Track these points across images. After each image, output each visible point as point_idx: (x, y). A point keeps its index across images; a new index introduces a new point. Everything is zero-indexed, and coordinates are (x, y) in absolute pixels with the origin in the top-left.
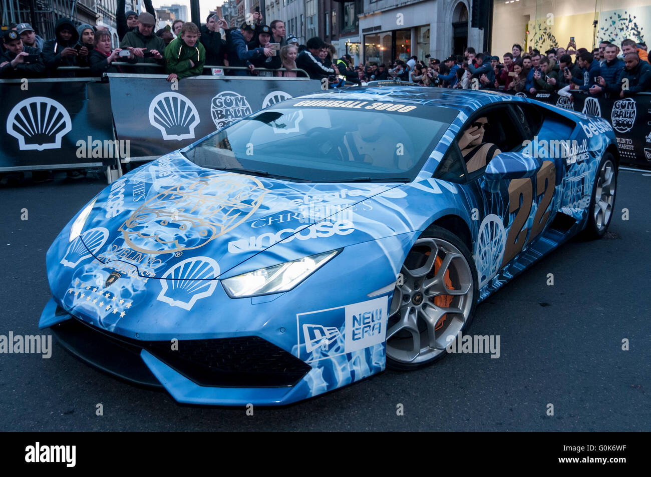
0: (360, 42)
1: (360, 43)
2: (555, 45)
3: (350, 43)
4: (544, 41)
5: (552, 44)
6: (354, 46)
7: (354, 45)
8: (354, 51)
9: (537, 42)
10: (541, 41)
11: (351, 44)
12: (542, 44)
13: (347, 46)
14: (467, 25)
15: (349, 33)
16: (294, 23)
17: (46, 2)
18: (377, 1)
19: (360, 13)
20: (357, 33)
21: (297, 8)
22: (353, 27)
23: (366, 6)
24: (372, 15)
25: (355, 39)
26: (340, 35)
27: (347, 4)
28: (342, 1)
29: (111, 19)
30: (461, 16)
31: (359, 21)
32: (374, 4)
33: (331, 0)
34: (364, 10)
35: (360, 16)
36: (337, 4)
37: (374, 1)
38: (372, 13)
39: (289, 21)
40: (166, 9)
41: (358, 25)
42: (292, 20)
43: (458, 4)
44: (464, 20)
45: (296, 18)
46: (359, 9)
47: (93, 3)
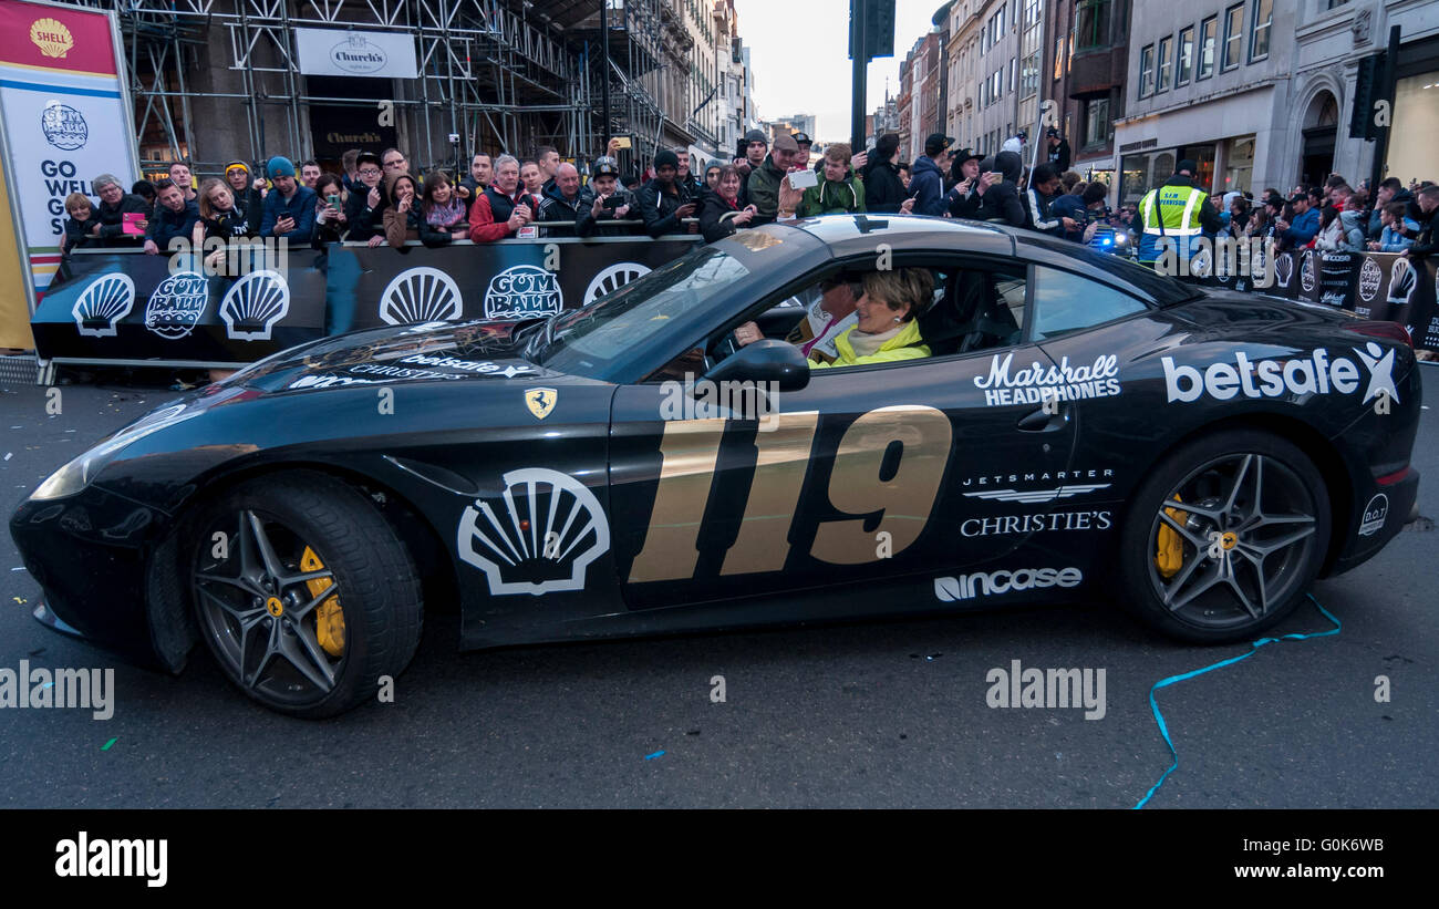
0: (1114, 167)
1: (1114, 171)
3: (1097, 169)
14: (1335, 134)
15: (1094, 154)
16: (995, 139)
17: (624, 120)
18: (1152, 96)
19: (1117, 118)
20: (1110, 152)
21: (1002, 112)
22: (1103, 142)
23: (1131, 106)
24: (1142, 120)
25: (1104, 163)
26: (1078, 157)
27: (1092, 103)
28: (1085, 98)
29: (707, 142)
30: (1322, 117)
31: (1114, 131)
32: (1146, 101)
33: (1065, 97)
34: (1127, 112)
35: (1116, 123)
36: (1075, 104)
37: (1147, 95)
38: (1141, 117)
39: (986, 136)
40: (786, 123)
41: (1113, 140)
42: (992, 133)
43: (1319, 94)
44: (1328, 122)
45: (999, 130)
46: (1118, 112)
47: (684, 118)
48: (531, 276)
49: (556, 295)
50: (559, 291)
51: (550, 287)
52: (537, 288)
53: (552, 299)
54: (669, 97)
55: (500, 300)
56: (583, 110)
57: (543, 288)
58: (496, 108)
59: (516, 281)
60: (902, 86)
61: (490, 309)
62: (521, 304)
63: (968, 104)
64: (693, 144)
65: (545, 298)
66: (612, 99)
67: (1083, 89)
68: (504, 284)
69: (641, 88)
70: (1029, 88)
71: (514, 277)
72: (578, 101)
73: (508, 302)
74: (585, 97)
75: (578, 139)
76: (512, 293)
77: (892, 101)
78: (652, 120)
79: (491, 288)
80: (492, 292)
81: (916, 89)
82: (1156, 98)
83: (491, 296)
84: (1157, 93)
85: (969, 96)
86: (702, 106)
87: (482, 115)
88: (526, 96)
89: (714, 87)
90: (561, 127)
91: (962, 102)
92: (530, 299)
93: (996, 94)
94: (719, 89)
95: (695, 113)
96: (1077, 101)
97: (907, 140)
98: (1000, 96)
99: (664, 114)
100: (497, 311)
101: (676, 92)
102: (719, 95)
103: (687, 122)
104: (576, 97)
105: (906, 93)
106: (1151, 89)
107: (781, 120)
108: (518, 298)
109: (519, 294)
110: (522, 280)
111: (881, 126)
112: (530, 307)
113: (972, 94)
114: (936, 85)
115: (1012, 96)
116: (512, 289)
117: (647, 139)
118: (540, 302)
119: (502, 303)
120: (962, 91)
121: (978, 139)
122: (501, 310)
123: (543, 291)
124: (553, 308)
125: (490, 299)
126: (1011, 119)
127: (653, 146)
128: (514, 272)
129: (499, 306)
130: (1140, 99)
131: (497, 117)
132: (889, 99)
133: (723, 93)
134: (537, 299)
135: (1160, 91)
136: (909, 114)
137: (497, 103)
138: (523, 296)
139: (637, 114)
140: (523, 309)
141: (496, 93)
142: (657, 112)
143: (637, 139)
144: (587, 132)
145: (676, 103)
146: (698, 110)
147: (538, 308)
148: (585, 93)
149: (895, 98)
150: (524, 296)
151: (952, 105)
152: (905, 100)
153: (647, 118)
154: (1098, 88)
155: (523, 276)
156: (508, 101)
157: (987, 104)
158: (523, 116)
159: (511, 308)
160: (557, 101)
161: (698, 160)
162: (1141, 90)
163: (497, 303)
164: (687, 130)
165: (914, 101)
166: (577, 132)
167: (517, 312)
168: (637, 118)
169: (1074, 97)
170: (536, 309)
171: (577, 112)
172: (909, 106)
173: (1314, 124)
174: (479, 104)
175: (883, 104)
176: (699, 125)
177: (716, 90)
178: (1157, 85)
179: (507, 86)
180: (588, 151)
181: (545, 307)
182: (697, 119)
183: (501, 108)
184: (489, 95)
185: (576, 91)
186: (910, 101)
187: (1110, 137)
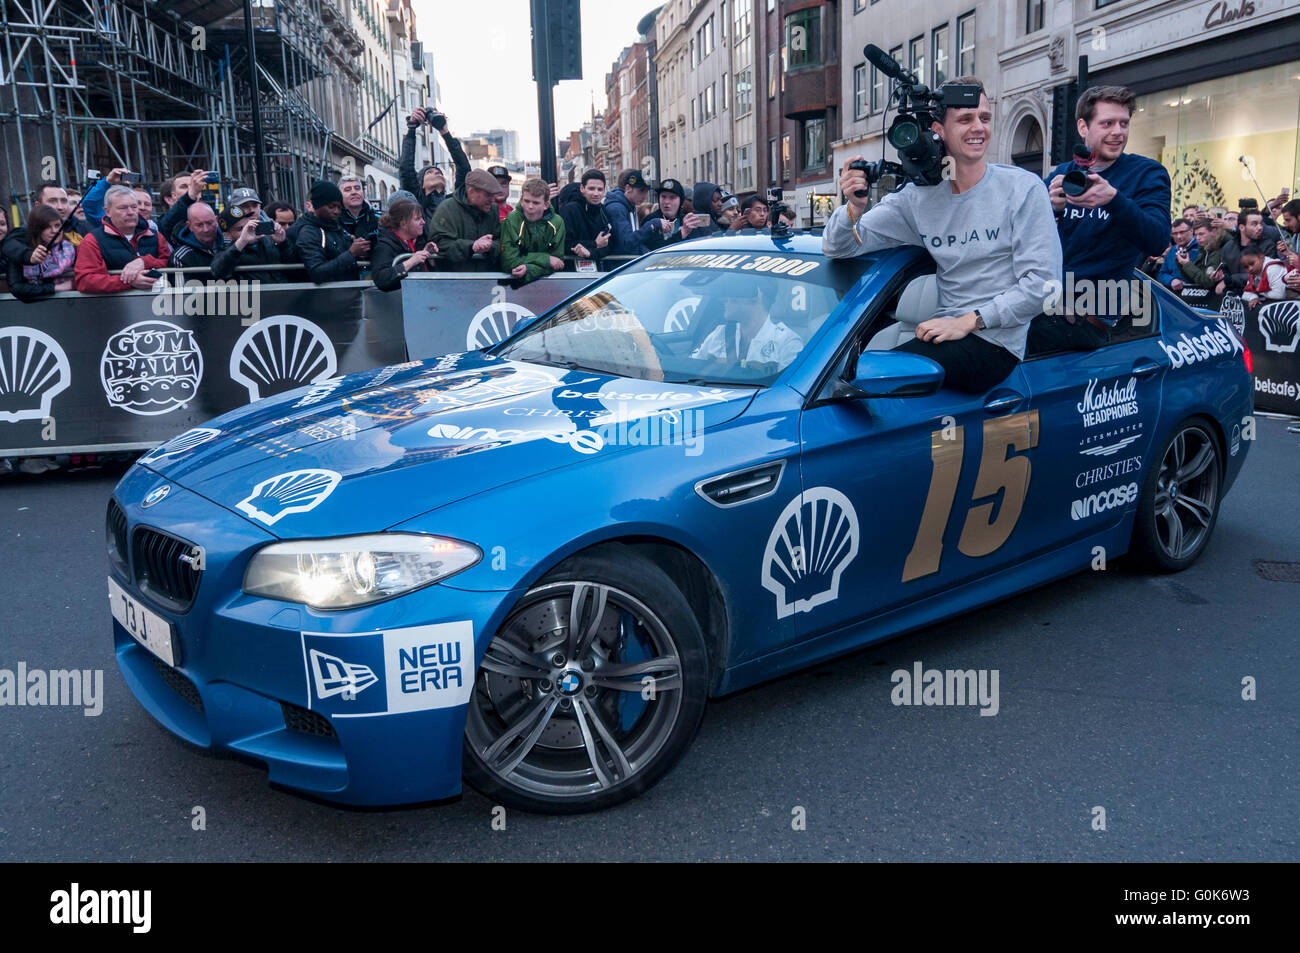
1: (836, 195)
2: (1217, 194)
3: (817, 195)
4: (1194, 186)
5: (1209, 191)
6: (824, 200)
7: (824, 198)
8: (824, 210)
9: (1180, 187)
10: (1188, 186)
11: (819, 197)
12: (1191, 190)
13: (812, 199)
14: (1042, 159)
15: (814, 178)
16: (712, 159)
17: (281, 137)
18: (867, 117)
19: (834, 139)
20: (829, 175)
21: (716, 133)
22: (822, 165)
23: (847, 127)
24: (859, 143)
25: (825, 188)
26: (798, 180)
27: (810, 123)
28: (801, 118)
29: (386, 161)
30: (1029, 143)
31: (832, 153)
32: (862, 122)
33: (781, 116)
34: (844, 135)
35: (834, 145)
36: (791, 124)
37: (861, 116)
38: (858, 139)
39: (702, 156)
40: (481, 139)
41: (832, 163)
42: (708, 154)
43: (1023, 119)
44: (1035, 148)
45: (716, 150)
46: (833, 133)
47: (357, 134)
48: (161, 333)
49: (194, 356)
50: (197, 350)
51: (186, 346)
52: (168, 348)
53: (188, 361)
54: (337, 108)
55: (120, 364)
56: (227, 126)
57: (177, 349)
58: (113, 122)
59: (140, 343)
60: (609, 100)
61: (108, 375)
62: (148, 368)
63: (681, 121)
64: (370, 163)
65: (179, 360)
66: (265, 111)
67: (798, 109)
68: (125, 344)
69: (300, 98)
70: (744, 105)
71: (137, 336)
72: (221, 115)
73: (132, 367)
74: (229, 109)
75: (222, 160)
76: (137, 355)
77: (599, 116)
78: (316, 136)
79: (108, 349)
80: (109, 355)
81: (625, 104)
82: (871, 119)
83: (108, 360)
84: (872, 114)
85: (682, 113)
86: (379, 119)
87: (96, 131)
88: (154, 108)
89: (392, 97)
90: (201, 143)
91: (675, 119)
92: (160, 362)
93: (710, 110)
94: (399, 100)
95: (370, 128)
96: (793, 121)
97: (618, 160)
98: (714, 114)
99: (332, 128)
100: (117, 377)
101: (346, 105)
102: (399, 107)
103: (361, 138)
104: (217, 110)
105: (615, 108)
106: (865, 110)
107: (474, 135)
108: (145, 360)
109: (145, 356)
110: (149, 339)
111: (589, 144)
112: (161, 372)
113: (685, 111)
114: (646, 100)
115: (727, 114)
116: (135, 349)
117: (311, 158)
118: (174, 365)
119: (122, 368)
120: (674, 106)
121: (695, 160)
122: (122, 376)
123: (177, 352)
124: (191, 371)
125: (107, 364)
126: (727, 139)
127: (318, 165)
128: (137, 330)
129: (120, 372)
130: (856, 120)
131: (115, 134)
132: (596, 114)
133: (403, 105)
134: (169, 362)
135: (876, 112)
136: (618, 132)
137: (115, 117)
138: (150, 358)
139: (296, 130)
140: (151, 373)
141: (111, 103)
142: (322, 128)
143: (298, 158)
144: (233, 151)
145: (346, 117)
146: (374, 124)
147: (171, 372)
148: (229, 104)
149: (602, 113)
150: (152, 359)
151: (664, 123)
152: (613, 116)
153: (309, 134)
154: (814, 108)
155: (150, 333)
156: (129, 114)
157: (701, 122)
158: (151, 132)
159: (136, 373)
160: (192, 114)
161: (378, 182)
162: (856, 111)
163: (116, 368)
164: (361, 148)
165: (623, 116)
166: (221, 151)
167: (143, 378)
168: (296, 134)
169: (789, 116)
170: (168, 373)
171: (220, 129)
172: (617, 122)
173: (1021, 149)
174: (90, 118)
175: (589, 119)
176: (376, 141)
177: (395, 101)
178: (872, 108)
179: (127, 95)
180: (235, 173)
181: (180, 371)
182: (373, 135)
183: (121, 123)
184: (103, 106)
185: (216, 104)
186: (619, 117)
187: (829, 160)
